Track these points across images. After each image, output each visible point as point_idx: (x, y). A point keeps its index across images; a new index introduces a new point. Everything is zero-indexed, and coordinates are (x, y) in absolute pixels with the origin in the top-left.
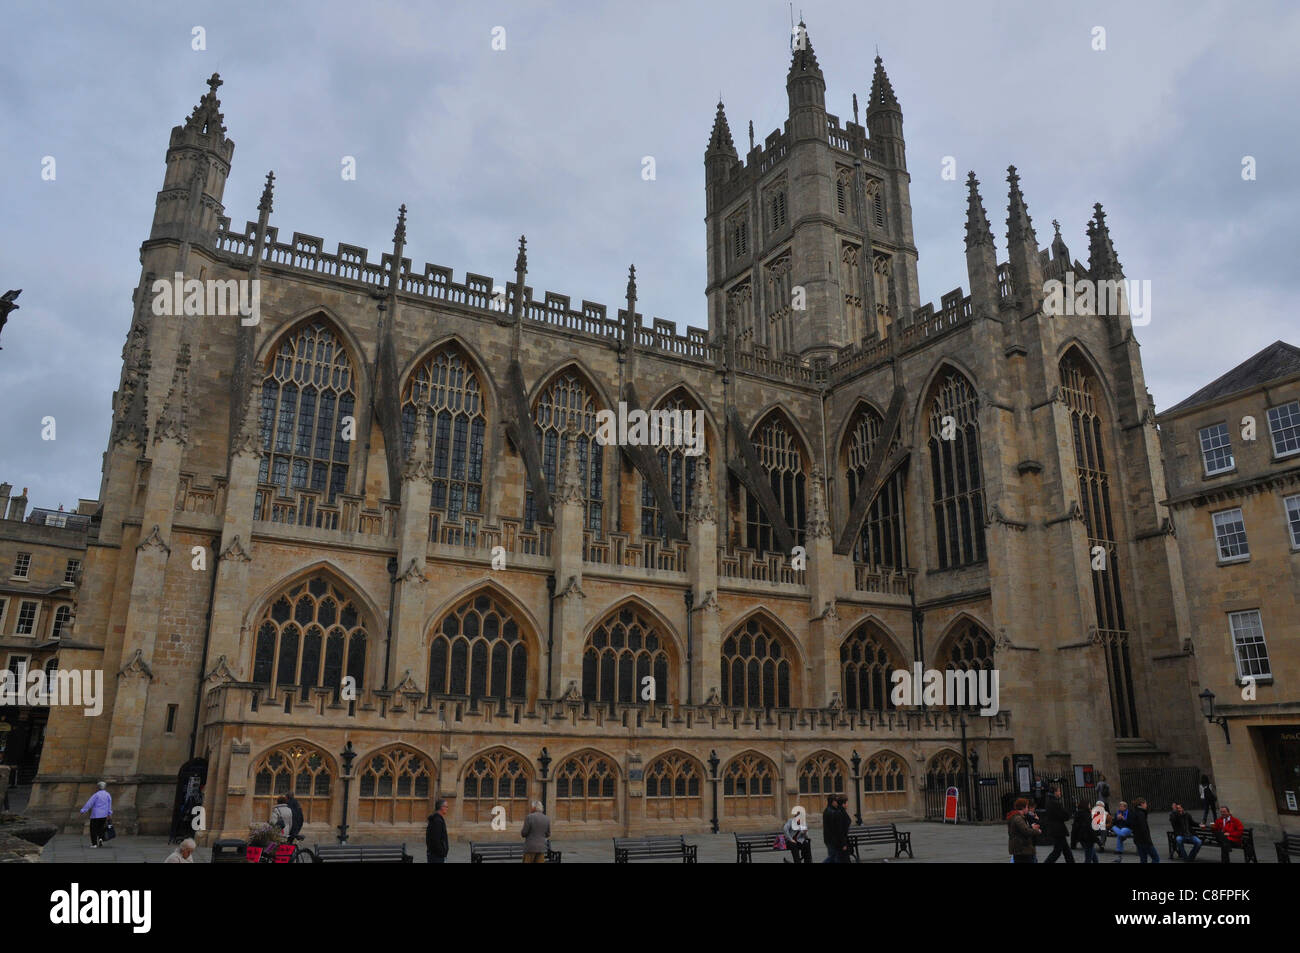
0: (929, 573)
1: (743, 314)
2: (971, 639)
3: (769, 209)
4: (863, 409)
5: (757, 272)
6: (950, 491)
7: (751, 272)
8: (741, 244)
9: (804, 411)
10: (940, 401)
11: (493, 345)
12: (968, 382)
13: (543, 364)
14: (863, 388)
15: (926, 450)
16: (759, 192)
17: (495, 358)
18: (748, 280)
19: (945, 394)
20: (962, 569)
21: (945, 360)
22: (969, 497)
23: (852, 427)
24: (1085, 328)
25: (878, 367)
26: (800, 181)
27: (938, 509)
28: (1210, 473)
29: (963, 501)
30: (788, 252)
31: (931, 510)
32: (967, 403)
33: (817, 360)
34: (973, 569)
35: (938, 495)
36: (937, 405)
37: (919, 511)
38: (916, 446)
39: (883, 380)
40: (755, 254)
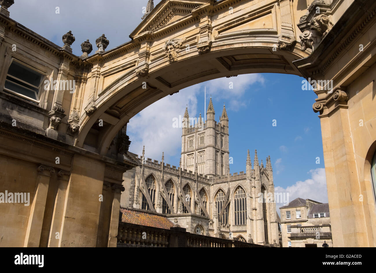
0: (233, 226)
1: (191, 161)
2: (241, 239)
3: (200, 139)
4: (220, 190)
5: (195, 153)
6: (238, 210)
7: (194, 152)
8: (191, 144)
9: (208, 188)
10: (237, 192)
11: (158, 175)
12: (243, 190)
13: (166, 179)
14: (221, 186)
15: (234, 201)
16: (197, 135)
17: (158, 178)
18: (193, 154)
19: (238, 191)
20: (240, 226)
21: (239, 185)
22: (242, 212)
23: (217, 193)
24: (265, 181)
25: (225, 182)
26: (209, 136)
27: (235, 213)
28: (287, 219)
29: (241, 213)
30: (204, 151)
31: (234, 213)
32: (243, 194)
33: (210, 177)
34: (242, 226)
35: (235, 210)
36: (236, 193)
37: (232, 213)
38: (232, 200)
39: (225, 185)
40: (196, 149)
